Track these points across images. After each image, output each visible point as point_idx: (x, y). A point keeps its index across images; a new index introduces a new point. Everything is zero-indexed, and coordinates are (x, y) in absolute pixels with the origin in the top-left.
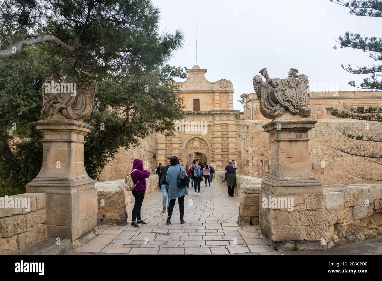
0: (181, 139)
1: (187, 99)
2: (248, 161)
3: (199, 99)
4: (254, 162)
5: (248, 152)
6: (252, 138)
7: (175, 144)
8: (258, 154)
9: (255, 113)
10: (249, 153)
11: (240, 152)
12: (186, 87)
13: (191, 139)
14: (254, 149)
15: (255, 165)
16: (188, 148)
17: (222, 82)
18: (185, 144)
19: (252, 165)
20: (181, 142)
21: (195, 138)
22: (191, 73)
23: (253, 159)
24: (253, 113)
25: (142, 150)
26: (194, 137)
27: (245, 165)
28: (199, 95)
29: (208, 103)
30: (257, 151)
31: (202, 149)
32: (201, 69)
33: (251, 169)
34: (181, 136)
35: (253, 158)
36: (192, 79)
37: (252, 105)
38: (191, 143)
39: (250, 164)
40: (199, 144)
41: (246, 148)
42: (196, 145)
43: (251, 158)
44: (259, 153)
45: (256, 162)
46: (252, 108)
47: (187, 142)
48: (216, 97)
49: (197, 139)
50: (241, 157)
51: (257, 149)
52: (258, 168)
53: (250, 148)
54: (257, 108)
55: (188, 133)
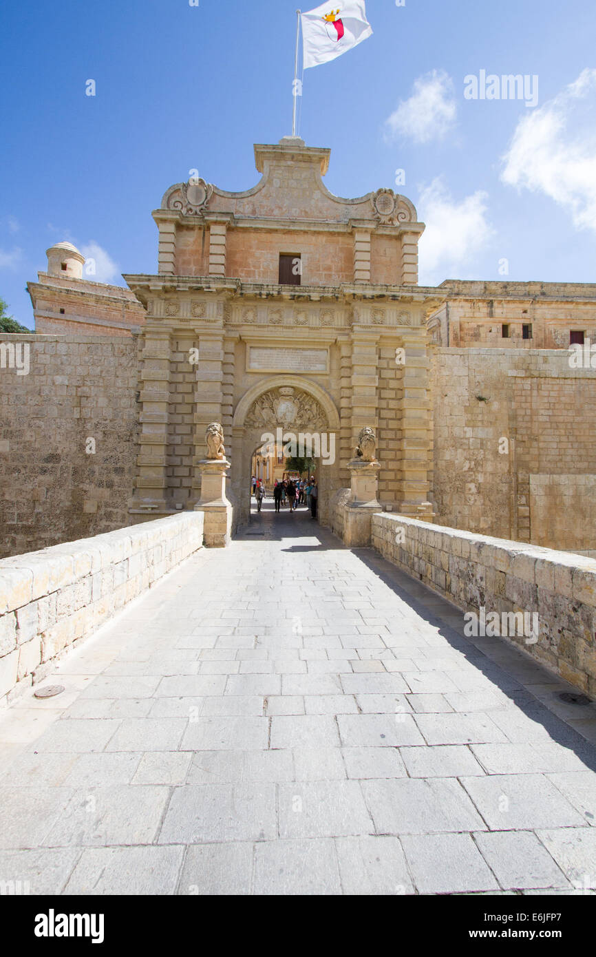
0: (230, 390)
1: (258, 253)
2: (461, 477)
3: (300, 254)
4: (481, 479)
5: (461, 443)
6: (480, 397)
7: (205, 406)
8: (495, 454)
9: (455, 338)
10: (464, 446)
12: (254, 212)
13: (266, 393)
15: (485, 489)
16: (256, 425)
17: (380, 198)
18: (244, 407)
20: (230, 400)
21: (282, 390)
22: (275, 163)
23: (480, 469)
24: (451, 338)
25: (88, 426)
26: (278, 382)
27: (452, 488)
28: (301, 239)
29: (329, 269)
31: (303, 428)
32: (309, 149)
33: (472, 502)
34: (230, 379)
36: (276, 183)
37: (448, 315)
38: (266, 405)
40: (296, 410)
42: (285, 415)
46: (448, 324)
47: (254, 404)
48: (358, 246)
49: (291, 391)
54: (460, 326)
55: (255, 366)
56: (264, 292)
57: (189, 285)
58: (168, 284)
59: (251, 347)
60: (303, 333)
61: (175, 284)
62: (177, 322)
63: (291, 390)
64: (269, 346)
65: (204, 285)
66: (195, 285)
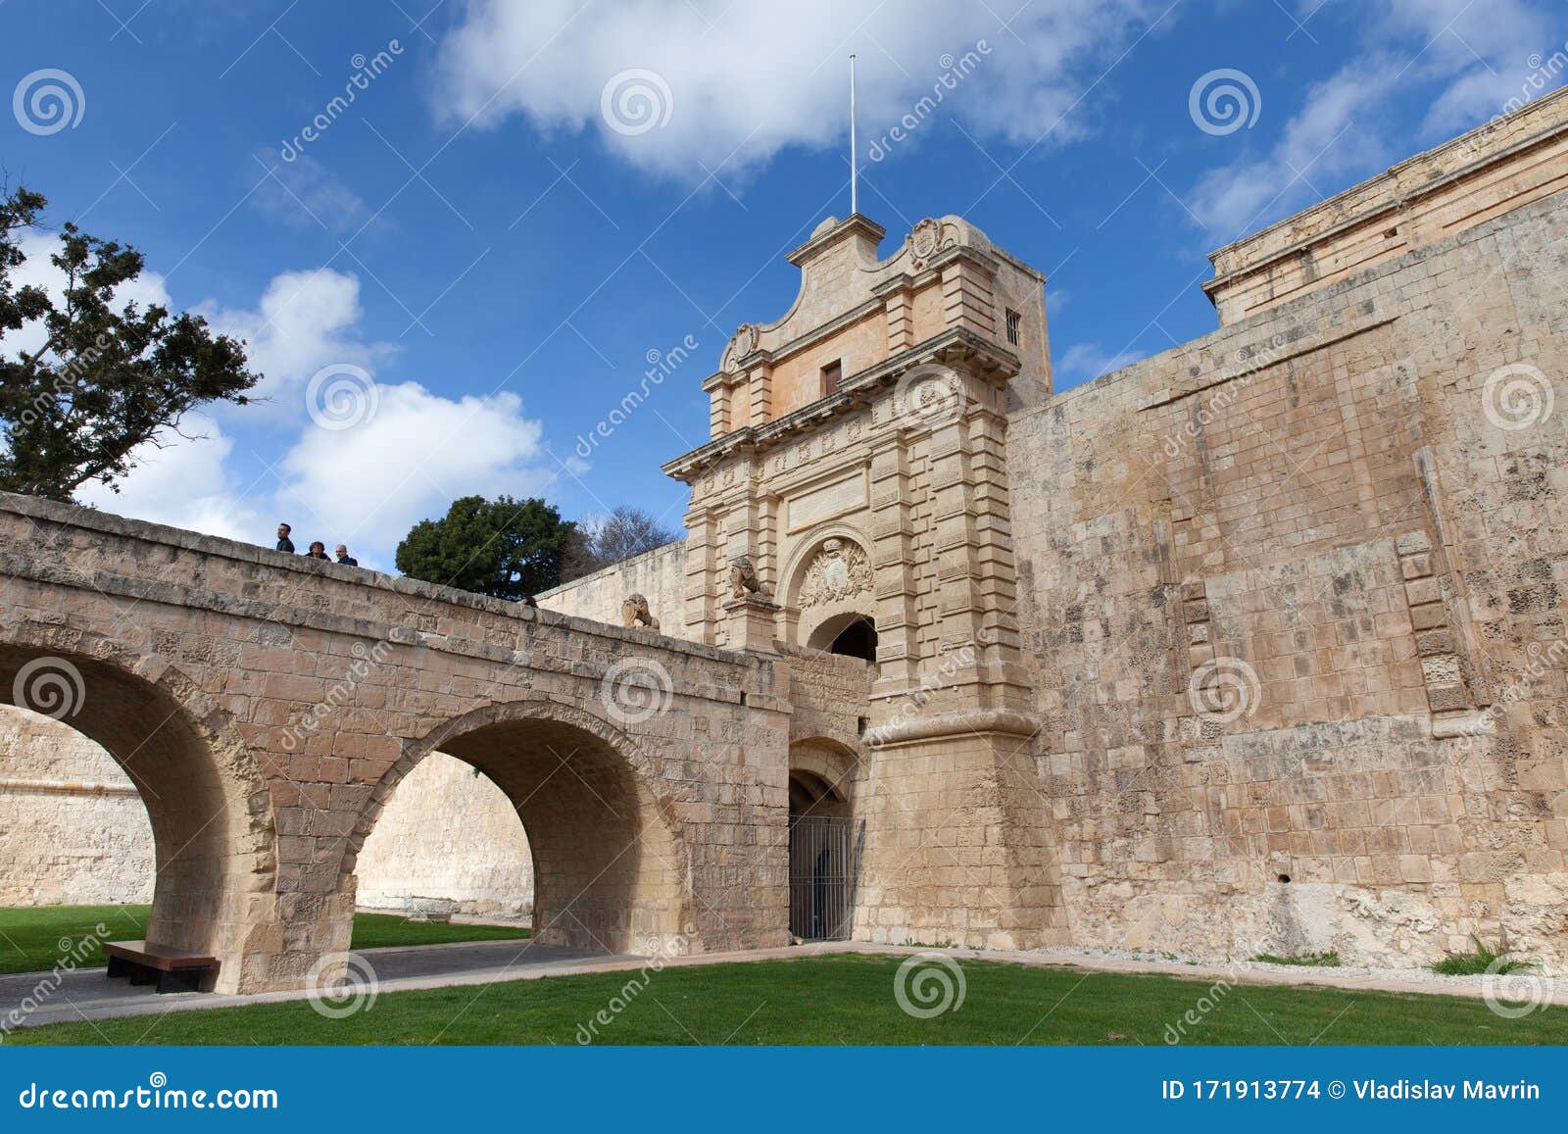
1: (799, 381)
2: (1075, 614)
3: (839, 361)
4: (1109, 611)
5: (1070, 555)
6: (1089, 465)
8: (1129, 557)
10: (1076, 559)
11: (1030, 563)
13: (808, 554)
14: (1103, 530)
15: (1118, 625)
19: (1099, 632)
21: (826, 544)
22: (812, 262)
23: (1106, 591)
26: (820, 535)
27: (1062, 636)
28: (838, 340)
30: (1124, 535)
31: (858, 589)
33: (1097, 655)
35: (1101, 584)
36: (814, 285)
39: (1092, 627)
40: (846, 567)
41: (1059, 535)
42: (835, 578)
43: (1093, 589)
44: (1136, 543)
45: (1124, 604)
48: (891, 318)
49: (833, 544)
50: (1038, 596)
51: (1121, 525)
52: (1143, 644)
53: (1080, 531)
55: (795, 525)
56: (778, 430)
57: (710, 453)
58: (694, 460)
59: (790, 501)
60: (832, 462)
61: (699, 458)
62: (712, 499)
63: (836, 541)
64: (805, 492)
65: (721, 448)
66: (714, 451)
